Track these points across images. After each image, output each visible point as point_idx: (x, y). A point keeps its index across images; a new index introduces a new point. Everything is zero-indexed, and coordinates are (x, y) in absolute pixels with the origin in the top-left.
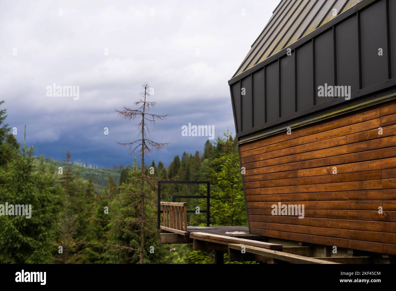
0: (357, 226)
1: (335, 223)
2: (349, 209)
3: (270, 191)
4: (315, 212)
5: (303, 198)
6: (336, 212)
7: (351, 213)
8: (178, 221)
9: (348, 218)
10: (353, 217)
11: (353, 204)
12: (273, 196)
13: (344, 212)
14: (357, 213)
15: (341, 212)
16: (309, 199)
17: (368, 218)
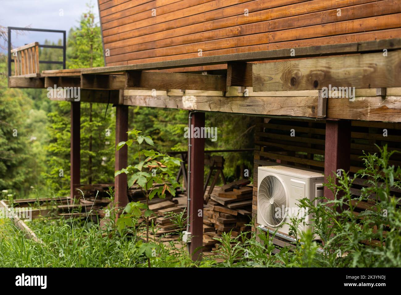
0: (212, 47)
1: (191, 47)
2: (205, 30)
3: (127, 28)
4: (172, 41)
5: (160, 29)
6: (192, 37)
7: (207, 34)
8: (30, 65)
9: (204, 40)
10: (210, 39)
11: (209, 25)
12: (131, 32)
13: (200, 35)
14: (213, 33)
15: (198, 36)
16: (166, 29)
17: (223, 36)
